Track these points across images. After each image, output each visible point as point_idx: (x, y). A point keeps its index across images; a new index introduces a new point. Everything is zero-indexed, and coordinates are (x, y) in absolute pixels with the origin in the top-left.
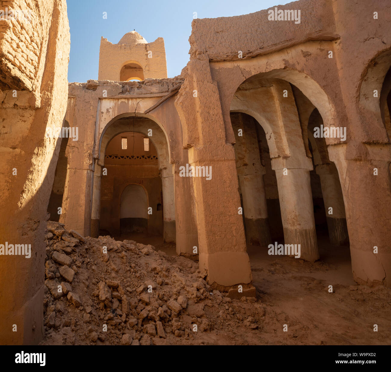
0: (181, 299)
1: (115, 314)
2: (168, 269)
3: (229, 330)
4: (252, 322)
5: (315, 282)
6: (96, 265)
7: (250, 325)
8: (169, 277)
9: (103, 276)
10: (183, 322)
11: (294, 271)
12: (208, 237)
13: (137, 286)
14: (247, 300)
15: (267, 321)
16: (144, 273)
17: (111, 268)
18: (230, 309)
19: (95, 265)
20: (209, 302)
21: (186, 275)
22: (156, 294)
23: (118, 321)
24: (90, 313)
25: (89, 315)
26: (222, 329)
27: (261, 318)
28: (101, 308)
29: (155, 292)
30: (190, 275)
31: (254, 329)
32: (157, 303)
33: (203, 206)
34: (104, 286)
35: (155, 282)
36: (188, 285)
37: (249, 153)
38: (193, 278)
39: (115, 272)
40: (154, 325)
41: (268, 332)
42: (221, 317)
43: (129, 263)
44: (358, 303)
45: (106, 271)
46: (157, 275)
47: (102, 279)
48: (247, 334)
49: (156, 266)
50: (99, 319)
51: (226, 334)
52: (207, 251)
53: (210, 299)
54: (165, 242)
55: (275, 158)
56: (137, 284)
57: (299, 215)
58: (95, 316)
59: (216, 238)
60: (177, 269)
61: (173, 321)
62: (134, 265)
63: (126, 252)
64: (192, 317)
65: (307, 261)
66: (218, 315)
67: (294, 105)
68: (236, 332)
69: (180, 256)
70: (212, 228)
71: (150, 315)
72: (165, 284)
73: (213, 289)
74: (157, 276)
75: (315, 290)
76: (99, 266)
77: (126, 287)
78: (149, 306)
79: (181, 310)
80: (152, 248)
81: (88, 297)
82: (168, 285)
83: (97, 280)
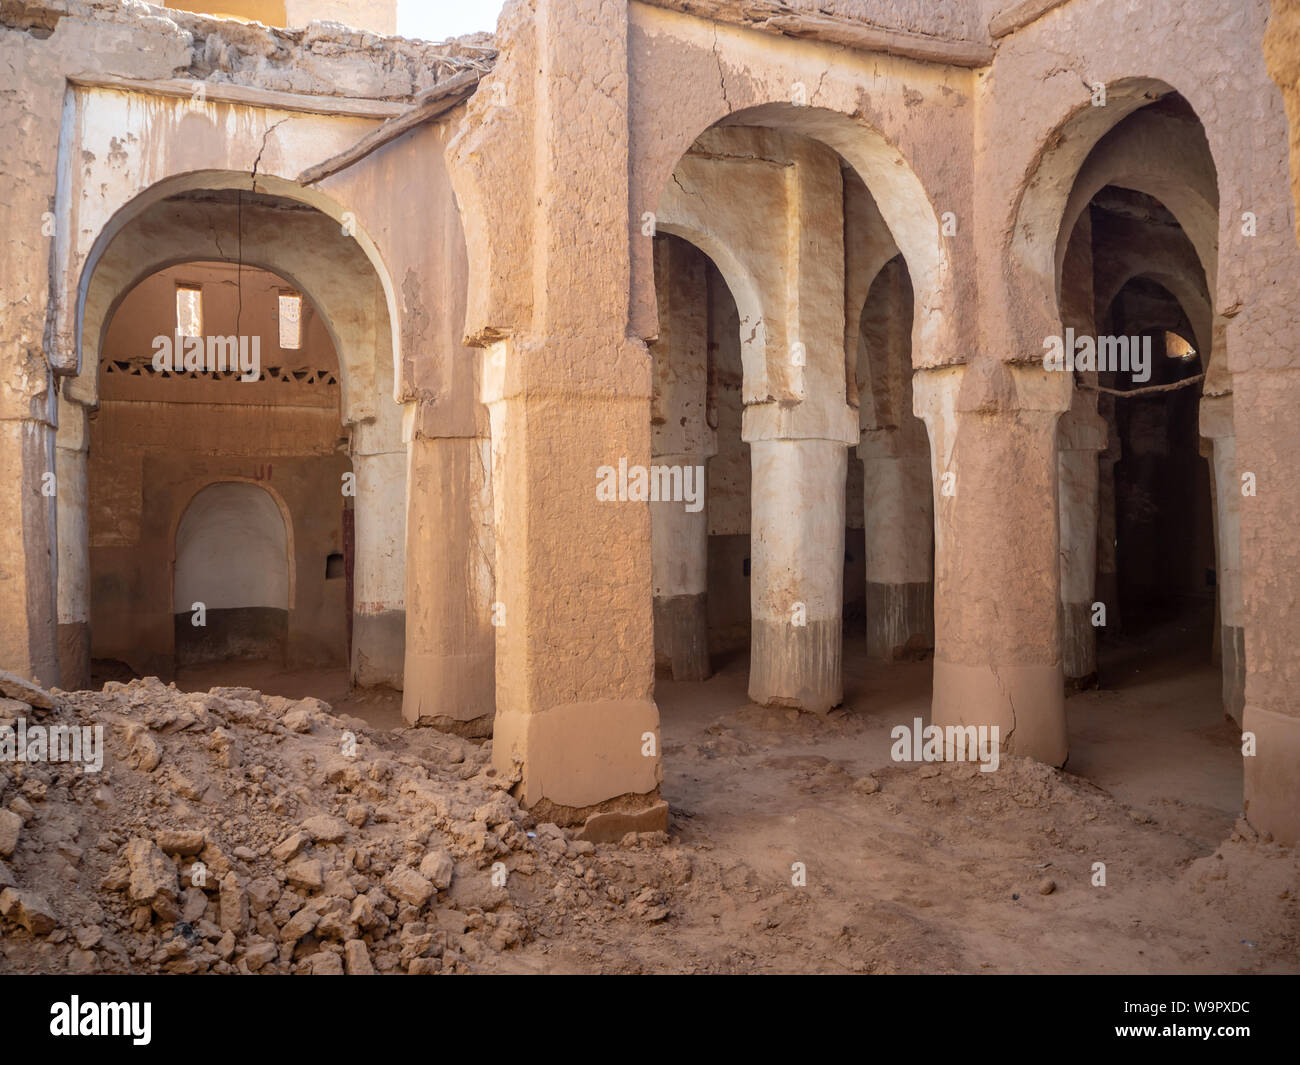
0: (433, 862)
1: (192, 938)
2: (387, 772)
3: (582, 935)
4: (653, 903)
5: (829, 767)
6: (107, 784)
7: (646, 912)
8: (391, 798)
9: (142, 820)
10: (435, 931)
11: (769, 743)
12: (533, 659)
13: (275, 839)
14: (640, 841)
15: (695, 894)
16: (299, 792)
17: (170, 790)
18: (590, 873)
19: (104, 786)
20: (524, 862)
21: (449, 785)
22: (343, 857)
23: (205, 959)
24: (97, 948)
25: (91, 955)
26: (561, 934)
27: (679, 888)
28: (138, 926)
29: (342, 850)
30: (462, 785)
31: (657, 922)
32: (349, 884)
33: (524, 553)
34: (148, 851)
35: (342, 819)
36: (458, 815)
37: (674, 382)
38: (472, 794)
39: (189, 802)
40: (339, 953)
41: (697, 925)
42: (558, 900)
43: (241, 765)
44: (939, 809)
45: (153, 801)
46: (348, 795)
47: (136, 830)
48: (635, 940)
49: (342, 766)
50: (131, 962)
51: (574, 949)
52: (526, 706)
53: (528, 852)
54: (356, 685)
55: (757, 403)
56: (273, 832)
57: (803, 579)
58: (114, 954)
59: (562, 659)
60: (420, 768)
61: (405, 933)
62: (263, 771)
63: (226, 727)
64: (467, 911)
65: (807, 712)
66: (550, 896)
67: (838, 242)
68: (606, 938)
69: (417, 727)
70: (549, 627)
71: (323, 924)
72: (377, 822)
73: (535, 820)
74: (345, 799)
75: (827, 790)
76: (121, 788)
77: (233, 846)
78: (322, 897)
79: (432, 895)
80: (319, 707)
81: (85, 898)
82: (386, 821)
83: (115, 836)
